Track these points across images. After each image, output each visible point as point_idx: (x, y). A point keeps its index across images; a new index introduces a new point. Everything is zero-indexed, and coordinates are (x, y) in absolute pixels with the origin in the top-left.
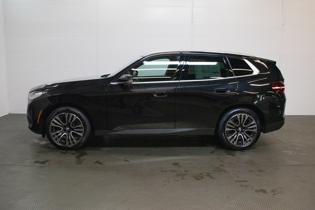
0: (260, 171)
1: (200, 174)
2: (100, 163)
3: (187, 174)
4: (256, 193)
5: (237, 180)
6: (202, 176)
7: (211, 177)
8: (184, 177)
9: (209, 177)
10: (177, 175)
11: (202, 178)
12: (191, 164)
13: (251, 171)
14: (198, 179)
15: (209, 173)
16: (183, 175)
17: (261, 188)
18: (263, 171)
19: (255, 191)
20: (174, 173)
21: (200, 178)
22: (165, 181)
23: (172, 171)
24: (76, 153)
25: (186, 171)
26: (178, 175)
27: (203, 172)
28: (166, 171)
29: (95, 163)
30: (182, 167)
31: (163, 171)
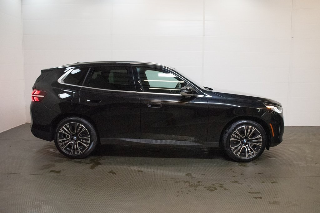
0: (272, 183)
1: (213, 185)
2: (114, 173)
3: (200, 185)
4: (269, 205)
5: (250, 192)
6: (215, 187)
7: (224, 188)
8: (197, 189)
9: (222, 189)
10: (189, 186)
11: (216, 189)
12: (204, 175)
13: (264, 182)
14: (211, 190)
15: (222, 184)
16: (196, 186)
17: (275, 200)
18: (276, 182)
19: (269, 203)
20: (187, 184)
21: (213, 189)
22: (178, 192)
23: (185, 182)
24: (90, 163)
25: (199, 182)
26: (191, 186)
27: (216, 183)
28: (180, 182)
29: (109, 173)
30: (195, 178)
31: (177, 182)
